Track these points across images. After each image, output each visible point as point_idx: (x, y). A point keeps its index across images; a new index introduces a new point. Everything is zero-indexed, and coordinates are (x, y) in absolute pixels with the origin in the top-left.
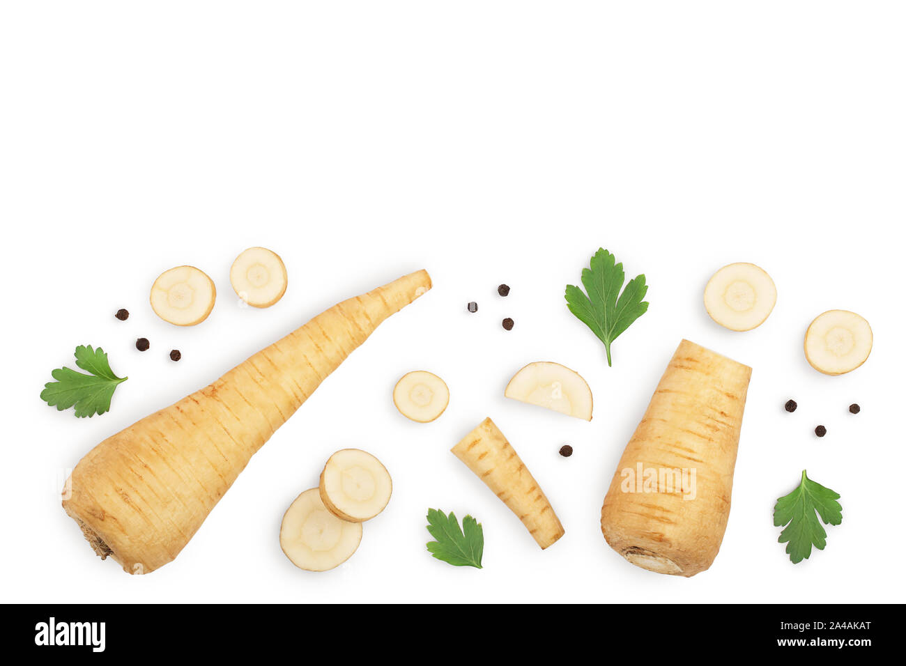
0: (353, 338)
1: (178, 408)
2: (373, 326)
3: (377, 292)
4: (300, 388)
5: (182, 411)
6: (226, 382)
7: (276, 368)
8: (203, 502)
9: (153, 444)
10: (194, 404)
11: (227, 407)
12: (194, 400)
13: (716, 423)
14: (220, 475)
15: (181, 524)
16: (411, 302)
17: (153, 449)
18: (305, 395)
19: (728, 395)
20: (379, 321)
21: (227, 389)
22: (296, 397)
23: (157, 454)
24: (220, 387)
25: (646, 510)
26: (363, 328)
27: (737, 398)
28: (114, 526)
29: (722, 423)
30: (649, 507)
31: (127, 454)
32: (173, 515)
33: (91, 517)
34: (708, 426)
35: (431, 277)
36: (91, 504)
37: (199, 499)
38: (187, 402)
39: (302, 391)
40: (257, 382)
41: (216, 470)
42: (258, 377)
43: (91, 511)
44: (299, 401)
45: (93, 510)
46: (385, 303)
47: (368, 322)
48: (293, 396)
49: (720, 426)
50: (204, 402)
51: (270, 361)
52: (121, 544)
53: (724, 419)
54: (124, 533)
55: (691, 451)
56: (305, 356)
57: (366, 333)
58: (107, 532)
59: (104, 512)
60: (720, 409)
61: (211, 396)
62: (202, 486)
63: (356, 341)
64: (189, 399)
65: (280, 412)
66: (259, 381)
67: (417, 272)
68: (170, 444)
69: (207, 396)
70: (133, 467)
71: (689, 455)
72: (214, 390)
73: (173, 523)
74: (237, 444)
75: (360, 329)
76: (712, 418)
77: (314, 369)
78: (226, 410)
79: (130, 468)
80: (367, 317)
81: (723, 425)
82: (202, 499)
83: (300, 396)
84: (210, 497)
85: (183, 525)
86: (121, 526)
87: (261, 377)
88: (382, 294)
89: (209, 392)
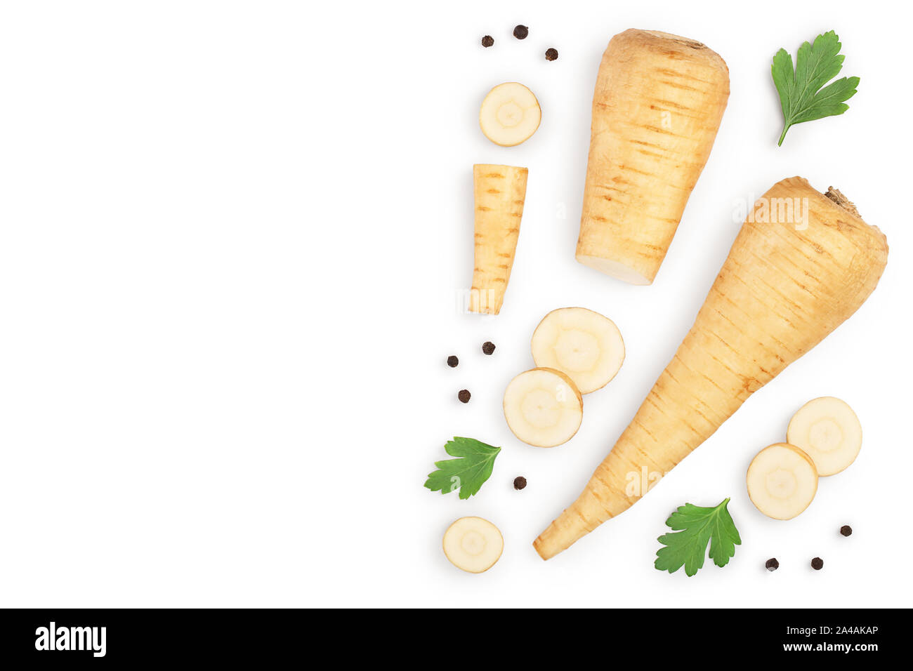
0: (608, 470)
1: (782, 361)
2: (589, 487)
3: (591, 526)
4: (655, 406)
5: (777, 356)
6: (736, 397)
7: (685, 421)
8: (736, 263)
9: (801, 314)
10: (765, 368)
11: (729, 369)
12: (766, 372)
13: (617, 186)
14: (723, 295)
15: (755, 235)
16: (553, 522)
17: (800, 308)
18: (649, 400)
19: (604, 219)
20: (583, 496)
21: (733, 389)
22: (657, 396)
23: (794, 303)
24: (741, 392)
25: (690, 83)
26: (600, 483)
27: (593, 218)
28: (824, 218)
29: (608, 188)
30: (687, 86)
31: (827, 297)
32: (765, 241)
33: (852, 223)
34: (625, 182)
35: (536, 553)
36: (855, 237)
37: (740, 266)
38: (774, 369)
39: (653, 403)
40: (702, 403)
41: (728, 300)
42: (702, 409)
43: (854, 229)
44: (654, 393)
45: (851, 230)
46: (580, 514)
47: (595, 491)
48: (660, 396)
49: (612, 185)
50: (755, 372)
51: (693, 429)
52: (815, 200)
53: (607, 192)
54: (813, 212)
55: (644, 152)
56: (656, 440)
57: (595, 479)
58: (831, 210)
59: (839, 230)
60: (613, 203)
61: (749, 380)
62: (740, 279)
63: (604, 468)
64: (772, 374)
65: (672, 376)
66: (701, 405)
67: (552, 556)
68: (782, 317)
69: (753, 378)
70: (816, 284)
71: (645, 148)
72: (747, 386)
73: (764, 234)
74: (712, 332)
75: (602, 480)
76: (621, 191)
77: (644, 429)
78: (730, 366)
79: (820, 282)
80: (597, 495)
81: (608, 185)
82: (738, 267)
83: (654, 399)
84: (729, 271)
85: (753, 234)
86: (818, 219)
87: (699, 410)
88: (585, 524)
89: (752, 383)
